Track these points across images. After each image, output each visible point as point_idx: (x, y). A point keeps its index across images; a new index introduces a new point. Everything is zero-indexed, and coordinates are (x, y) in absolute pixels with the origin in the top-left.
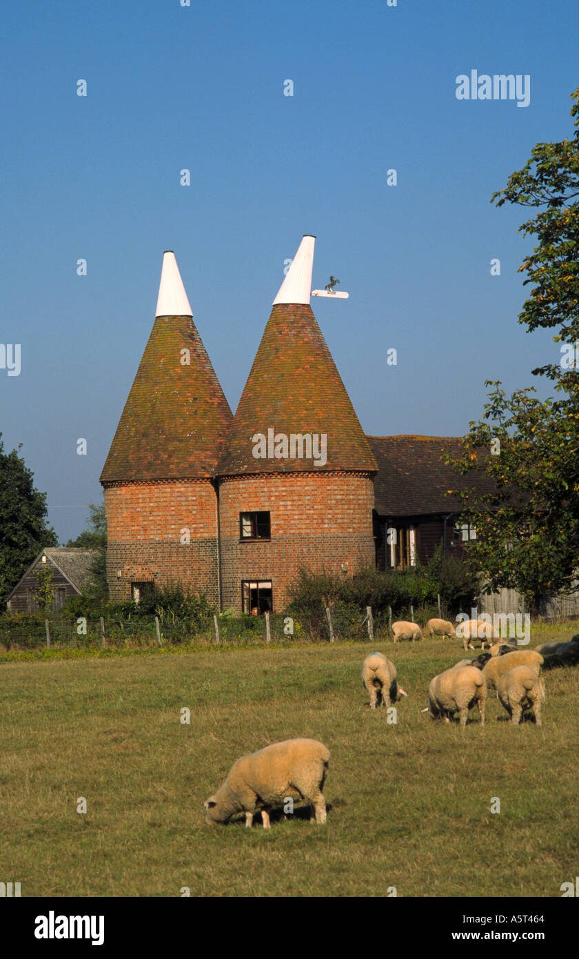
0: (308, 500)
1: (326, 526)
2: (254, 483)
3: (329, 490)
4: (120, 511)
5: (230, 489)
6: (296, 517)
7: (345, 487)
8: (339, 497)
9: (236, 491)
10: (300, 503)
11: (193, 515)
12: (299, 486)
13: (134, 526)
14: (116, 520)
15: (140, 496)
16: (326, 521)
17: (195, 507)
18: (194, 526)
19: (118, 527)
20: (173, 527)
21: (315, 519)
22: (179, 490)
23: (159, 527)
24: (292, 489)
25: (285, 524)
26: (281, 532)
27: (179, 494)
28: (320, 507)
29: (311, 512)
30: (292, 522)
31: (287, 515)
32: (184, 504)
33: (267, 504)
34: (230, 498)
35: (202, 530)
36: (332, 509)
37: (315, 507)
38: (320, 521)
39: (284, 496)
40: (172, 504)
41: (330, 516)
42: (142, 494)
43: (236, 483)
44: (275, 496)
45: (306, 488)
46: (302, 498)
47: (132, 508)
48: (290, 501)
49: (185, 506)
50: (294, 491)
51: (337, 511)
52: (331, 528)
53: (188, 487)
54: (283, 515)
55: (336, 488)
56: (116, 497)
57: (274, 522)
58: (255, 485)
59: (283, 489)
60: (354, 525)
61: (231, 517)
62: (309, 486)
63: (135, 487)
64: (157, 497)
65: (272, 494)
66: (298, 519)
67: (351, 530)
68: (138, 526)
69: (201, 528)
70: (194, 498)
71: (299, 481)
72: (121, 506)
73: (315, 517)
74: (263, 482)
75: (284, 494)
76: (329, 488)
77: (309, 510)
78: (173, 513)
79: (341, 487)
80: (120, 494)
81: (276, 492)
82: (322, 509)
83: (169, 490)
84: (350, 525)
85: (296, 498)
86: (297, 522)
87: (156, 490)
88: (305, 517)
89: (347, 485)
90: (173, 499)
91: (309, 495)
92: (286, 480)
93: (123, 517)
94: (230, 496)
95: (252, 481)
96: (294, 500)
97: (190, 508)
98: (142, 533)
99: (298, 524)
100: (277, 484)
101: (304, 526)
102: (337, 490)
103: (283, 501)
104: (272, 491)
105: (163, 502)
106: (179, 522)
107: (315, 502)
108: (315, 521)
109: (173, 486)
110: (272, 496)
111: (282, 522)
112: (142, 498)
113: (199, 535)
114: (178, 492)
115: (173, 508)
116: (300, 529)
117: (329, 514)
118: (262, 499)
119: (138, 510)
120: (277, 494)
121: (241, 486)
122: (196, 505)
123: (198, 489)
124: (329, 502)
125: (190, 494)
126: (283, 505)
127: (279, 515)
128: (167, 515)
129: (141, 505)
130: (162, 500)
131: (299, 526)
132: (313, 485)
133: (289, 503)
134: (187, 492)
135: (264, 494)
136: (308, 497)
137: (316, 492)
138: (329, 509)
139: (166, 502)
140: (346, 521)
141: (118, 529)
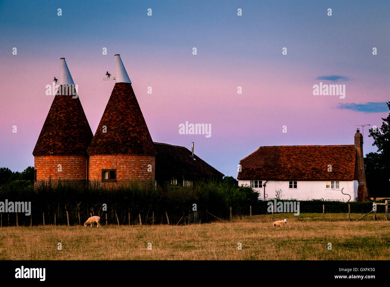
0: (133, 165)
1: (140, 176)
2: (110, 157)
3: (141, 161)
4: (44, 166)
5: (98, 159)
6: (128, 172)
7: (147, 161)
8: (145, 165)
9: (101, 160)
10: (129, 166)
11: (77, 169)
12: (129, 159)
13: (51, 173)
14: (42, 170)
15: (55, 161)
16: (140, 174)
17: (78, 166)
18: (77, 174)
19: (43, 173)
20: (69, 174)
21: (136, 173)
22: (72, 159)
23: (63, 174)
24: (126, 160)
25: (123, 175)
26: (121, 178)
27: (72, 161)
28: (137, 168)
29: (134, 170)
30: (126, 174)
31: (124, 171)
32: (74, 165)
33: (115, 166)
34: (97, 163)
35: (81, 176)
36: (142, 170)
37: (136, 168)
38: (137, 174)
39: (123, 163)
40: (69, 164)
41: (141, 172)
42: (56, 160)
43: (101, 157)
44: (119, 163)
45: (133, 160)
46: (131, 164)
47: (50, 166)
48: (125, 165)
49: (74, 166)
50: (127, 161)
51: (144, 170)
52: (142, 177)
53: (76, 158)
54: (122, 171)
55: (144, 161)
56: (43, 161)
57: (118, 174)
58: (110, 158)
59: (123, 160)
60: (150, 177)
61: (97, 171)
62: (133, 159)
63: (52, 157)
64: (62, 162)
65: (118, 162)
66: (129, 173)
67: (148, 179)
68: (53, 173)
69: (80, 175)
70: (78, 163)
71: (129, 157)
72: (45, 165)
73: (136, 172)
74: (114, 157)
75: (123, 162)
76: (141, 160)
77: (133, 169)
78: (69, 168)
79: (146, 161)
80: (45, 160)
81: (119, 161)
82: (138, 169)
83: (67, 159)
84: (148, 177)
85: (128, 164)
86: (128, 174)
87: (62, 159)
88: (131, 172)
89: (148, 160)
90: (69, 162)
91: (133, 163)
92: (124, 156)
93: (46, 169)
94: (97, 162)
95: (109, 156)
96: (127, 165)
97: (76, 167)
98: (55, 176)
99: (128, 175)
100: (120, 158)
101: (131, 176)
102: (144, 162)
103: (122, 165)
104: (118, 161)
105: (65, 163)
106: (71, 172)
107: (135, 166)
108: (135, 174)
109: (70, 157)
110: (118, 163)
111: (121, 174)
112: (55, 162)
113: (79, 178)
114: (72, 160)
115: (69, 166)
116: (129, 177)
117: (141, 171)
118: (113, 164)
119: (53, 166)
120: (120, 162)
121: (103, 158)
122: (79, 166)
123: (80, 159)
124: (141, 166)
125: (76, 161)
126: (122, 167)
127: (121, 171)
128: (66, 169)
129: (55, 164)
130: (64, 163)
131: (129, 176)
132: (135, 159)
133: (125, 166)
134: (75, 160)
135: (114, 162)
136: (133, 164)
137: (136, 162)
138: (141, 170)
139: (66, 164)
140: (147, 175)
141: (43, 174)
